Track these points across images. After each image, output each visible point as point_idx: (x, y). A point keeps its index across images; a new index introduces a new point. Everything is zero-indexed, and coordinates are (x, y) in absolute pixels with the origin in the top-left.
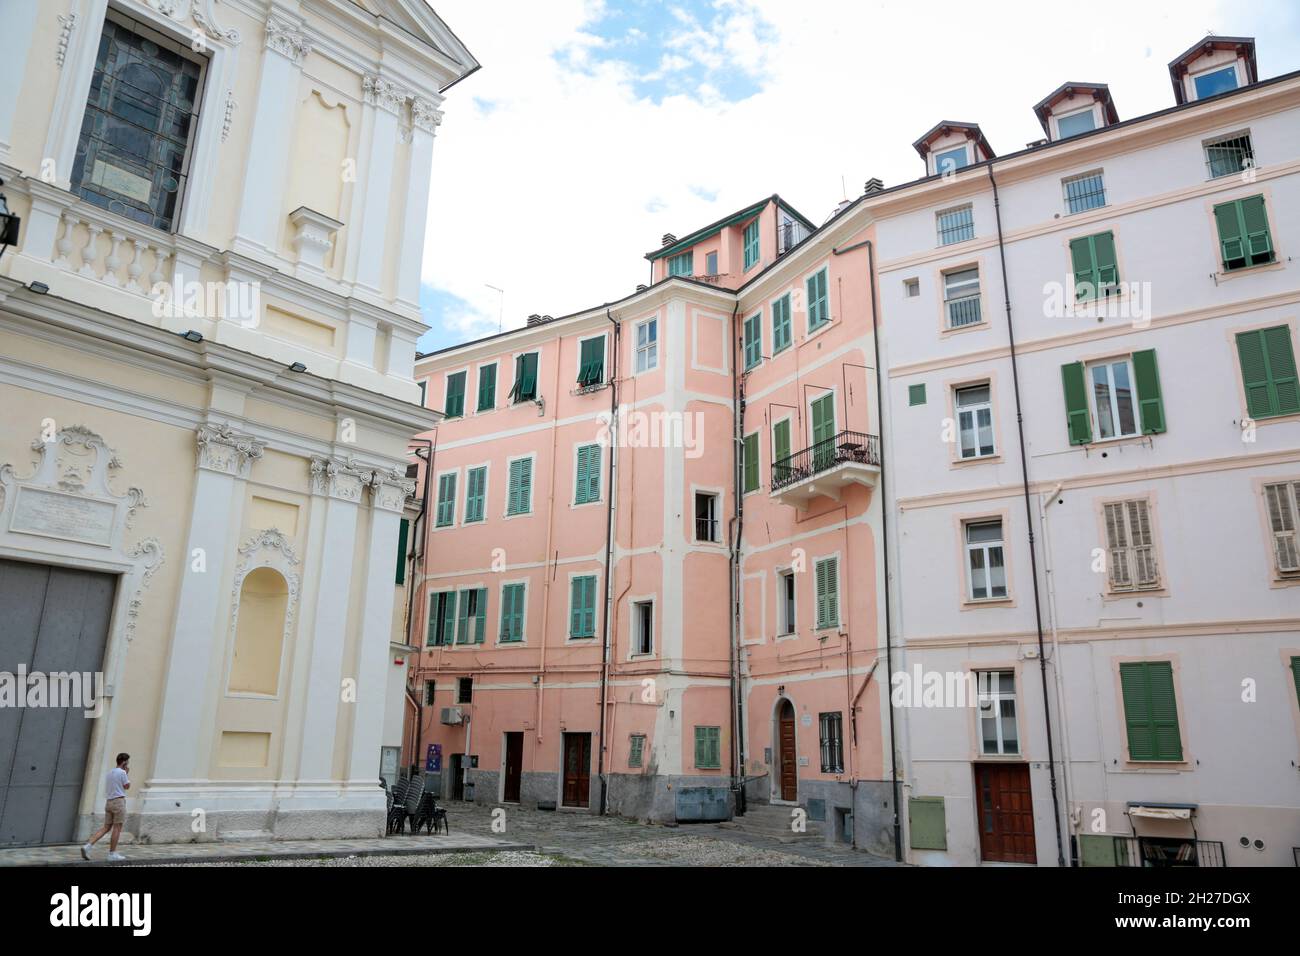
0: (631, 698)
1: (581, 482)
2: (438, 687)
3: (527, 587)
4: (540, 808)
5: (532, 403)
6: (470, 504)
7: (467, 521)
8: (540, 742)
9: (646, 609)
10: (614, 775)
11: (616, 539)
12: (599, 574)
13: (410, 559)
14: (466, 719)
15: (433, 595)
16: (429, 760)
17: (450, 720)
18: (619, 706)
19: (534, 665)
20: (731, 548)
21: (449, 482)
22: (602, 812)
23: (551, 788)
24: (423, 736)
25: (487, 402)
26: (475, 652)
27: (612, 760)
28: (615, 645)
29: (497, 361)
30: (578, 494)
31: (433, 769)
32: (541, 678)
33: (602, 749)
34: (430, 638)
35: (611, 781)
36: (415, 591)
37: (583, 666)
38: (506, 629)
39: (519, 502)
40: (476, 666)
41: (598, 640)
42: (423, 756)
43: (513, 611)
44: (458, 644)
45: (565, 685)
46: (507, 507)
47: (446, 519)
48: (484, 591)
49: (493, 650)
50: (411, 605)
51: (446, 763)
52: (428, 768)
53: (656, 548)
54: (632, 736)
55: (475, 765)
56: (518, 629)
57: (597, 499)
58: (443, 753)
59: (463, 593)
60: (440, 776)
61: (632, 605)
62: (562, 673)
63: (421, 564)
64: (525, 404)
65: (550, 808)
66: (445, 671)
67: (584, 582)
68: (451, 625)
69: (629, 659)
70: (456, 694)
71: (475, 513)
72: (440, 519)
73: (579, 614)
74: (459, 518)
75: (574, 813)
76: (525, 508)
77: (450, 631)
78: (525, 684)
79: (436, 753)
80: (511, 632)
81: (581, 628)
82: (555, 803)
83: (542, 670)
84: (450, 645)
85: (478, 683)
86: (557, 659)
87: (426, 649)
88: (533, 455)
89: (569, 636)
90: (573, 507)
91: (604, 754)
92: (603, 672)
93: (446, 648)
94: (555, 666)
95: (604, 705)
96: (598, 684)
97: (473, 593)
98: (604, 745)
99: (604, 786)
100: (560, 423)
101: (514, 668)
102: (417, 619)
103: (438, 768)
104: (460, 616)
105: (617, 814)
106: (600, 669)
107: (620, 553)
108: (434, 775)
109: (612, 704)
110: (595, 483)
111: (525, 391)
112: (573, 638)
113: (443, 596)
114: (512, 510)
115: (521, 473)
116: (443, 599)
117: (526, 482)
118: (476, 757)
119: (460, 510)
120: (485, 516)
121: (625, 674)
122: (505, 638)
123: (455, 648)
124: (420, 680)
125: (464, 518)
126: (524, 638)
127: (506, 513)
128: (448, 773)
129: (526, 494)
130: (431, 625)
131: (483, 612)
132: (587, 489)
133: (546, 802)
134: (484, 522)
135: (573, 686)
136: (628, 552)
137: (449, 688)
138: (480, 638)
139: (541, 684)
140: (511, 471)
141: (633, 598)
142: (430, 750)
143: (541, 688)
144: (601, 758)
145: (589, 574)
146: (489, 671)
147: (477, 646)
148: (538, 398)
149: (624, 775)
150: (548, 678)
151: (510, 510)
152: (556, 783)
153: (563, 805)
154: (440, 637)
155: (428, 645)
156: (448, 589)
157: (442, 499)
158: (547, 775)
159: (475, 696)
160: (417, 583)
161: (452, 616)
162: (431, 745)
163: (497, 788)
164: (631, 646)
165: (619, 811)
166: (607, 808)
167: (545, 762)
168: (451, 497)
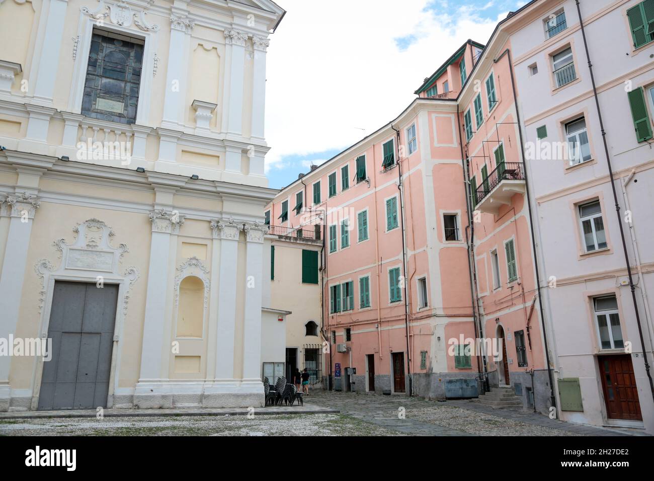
0: (420, 332)
1: (389, 218)
2: (337, 334)
3: (370, 277)
4: (384, 394)
5: (364, 181)
6: (343, 238)
7: (343, 248)
8: (381, 359)
9: (423, 281)
10: (415, 374)
11: (407, 246)
12: (400, 266)
13: (320, 271)
14: (349, 350)
15: (331, 288)
16: (336, 372)
17: (341, 350)
18: (415, 337)
19: (376, 318)
20: (467, 243)
21: (333, 228)
22: (410, 395)
23: (388, 383)
24: (333, 359)
25: (346, 185)
26: (350, 314)
27: (414, 367)
28: (411, 304)
29: (348, 163)
30: (388, 225)
31: (338, 376)
32: (379, 325)
33: (409, 360)
34: (332, 310)
35: (413, 378)
36: (324, 286)
37: (397, 316)
38: (362, 301)
39: (363, 235)
40: (352, 321)
41: (403, 302)
42: (333, 370)
43: (365, 291)
44: (343, 311)
45: (390, 328)
46: (358, 238)
47: (333, 248)
48: (352, 282)
49: (358, 313)
50: (323, 294)
51: (343, 373)
52: (336, 376)
53: (425, 248)
54: (422, 352)
55: (355, 373)
56: (368, 300)
57: (397, 227)
58: (341, 367)
59: (343, 285)
60: (341, 379)
61: (417, 281)
62: (388, 321)
63: (325, 273)
64: (361, 183)
65: (388, 394)
66: (339, 325)
67: (394, 272)
68: (339, 302)
69: (418, 311)
70: (345, 337)
71: (345, 244)
72: (331, 249)
73: (393, 289)
74: (339, 246)
75: (399, 396)
76: (366, 237)
77: (339, 305)
78: (372, 329)
79: (338, 366)
80: (365, 303)
81: (395, 296)
82: (390, 391)
83: (379, 321)
84: (340, 312)
85: (353, 330)
86: (386, 314)
87: (330, 315)
88: (367, 209)
89: (390, 301)
90: (387, 232)
91: (410, 363)
92: (406, 319)
93: (338, 314)
94: (385, 318)
95: (409, 337)
96: (404, 326)
97: (347, 284)
98: (410, 358)
99: (410, 380)
100: (378, 189)
101: (368, 321)
102: (326, 300)
103: (340, 376)
104: (343, 297)
105: (417, 395)
106: (404, 317)
107: (410, 253)
108: (338, 379)
109: (412, 336)
110: (395, 218)
111: (361, 176)
112: (392, 302)
113: (335, 287)
114: (361, 239)
115: (362, 218)
116: (335, 288)
117: (365, 223)
118: (355, 369)
119: (339, 242)
120: (349, 243)
121: (417, 319)
122: (363, 306)
123: (342, 313)
124: (329, 332)
125: (341, 246)
126: (371, 305)
127: (358, 241)
128: (344, 378)
129: (365, 229)
130: (332, 303)
131: (352, 294)
132: (392, 222)
133: (386, 391)
134: (349, 247)
135: (393, 328)
136: (413, 253)
137: (341, 333)
138: (352, 308)
139: (379, 328)
140: (359, 218)
141: (417, 277)
142: (336, 366)
143: (379, 330)
144: (409, 365)
145: (396, 267)
146: (357, 324)
147: (351, 311)
148: (367, 179)
149: (419, 374)
150: (382, 324)
151: (359, 239)
152: (390, 380)
153: (395, 392)
154: (335, 310)
155: (331, 313)
156: (337, 284)
157: (331, 239)
158: (385, 376)
159: (352, 337)
160: (324, 283)
161: (339, 298)
162: (336, 364)
163: (364, 384)
164: (419, 303)
165: (418, 393)
166: (412, 392)
167: (385, 369)
168: (335, 237)
